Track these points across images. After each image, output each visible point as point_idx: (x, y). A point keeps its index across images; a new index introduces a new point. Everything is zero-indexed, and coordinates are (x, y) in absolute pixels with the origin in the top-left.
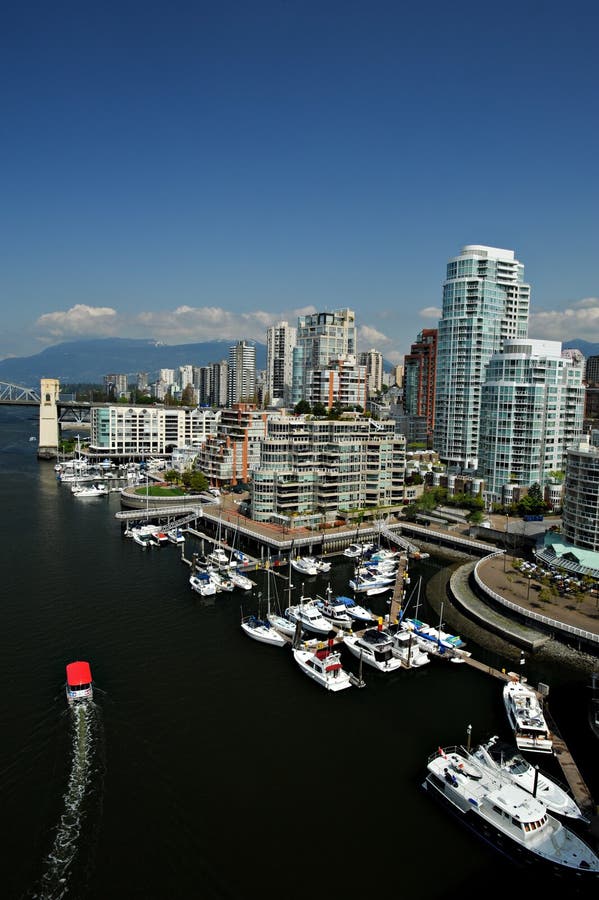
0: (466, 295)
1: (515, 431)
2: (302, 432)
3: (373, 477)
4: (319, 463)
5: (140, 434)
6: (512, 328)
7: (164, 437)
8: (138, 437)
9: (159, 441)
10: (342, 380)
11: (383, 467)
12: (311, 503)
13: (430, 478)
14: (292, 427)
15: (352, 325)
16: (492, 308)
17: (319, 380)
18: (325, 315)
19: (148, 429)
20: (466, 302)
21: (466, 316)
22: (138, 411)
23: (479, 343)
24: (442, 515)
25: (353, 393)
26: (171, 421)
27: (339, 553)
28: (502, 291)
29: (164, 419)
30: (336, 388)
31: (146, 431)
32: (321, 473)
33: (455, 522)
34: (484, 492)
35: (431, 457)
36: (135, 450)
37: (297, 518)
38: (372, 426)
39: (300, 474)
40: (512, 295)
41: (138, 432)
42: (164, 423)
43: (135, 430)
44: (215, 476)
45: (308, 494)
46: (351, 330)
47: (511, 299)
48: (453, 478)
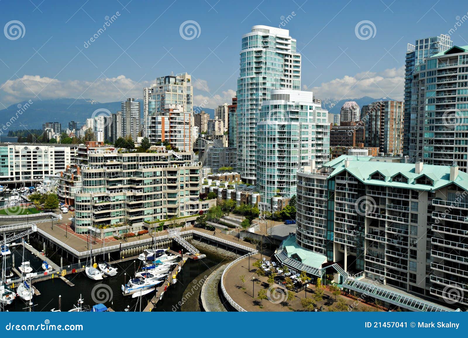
0: (255, 60)
1: (279, 157)
2: (115, 162)
3: (174, 195)
4: (129, 186)
5: (34, 166)
6: (289, 84)
7: (54, 167)
8: (32, 167)
9: (50, 170)
10: (171, 123)
11: (182, 187)
12: (122, 217)
13: (224, 193)
14: (107, 158)
15: (189, 84)
16: (273, 69)
17: (154, 123)
18: (169, 77)
19: (40, 161)
20: (254, 65)
21: (254, 76)
22: (32, 148)
23: (264, 94)
24: (226, 221)
25: (180, 132)
26: (59, 155)
27: (135, 257)
28: (280, 58)
29: (53, 154)
30: (167, 128)
31: (39, 163)
32: (129, 193)
33: (234, 227)
34: (260, 203)
35: (234, 177)
36: (30, 177)
37: (106, 230)
38: (174, 156)
39: (111, 195)
40: (286, 60)
41: (32, 164)
42: (54, 157)
43: (30, 162)
44: (68, 197)
45: (119, 210)
46: (188, 88)
47: (286, 63)
48: (239, 193)
